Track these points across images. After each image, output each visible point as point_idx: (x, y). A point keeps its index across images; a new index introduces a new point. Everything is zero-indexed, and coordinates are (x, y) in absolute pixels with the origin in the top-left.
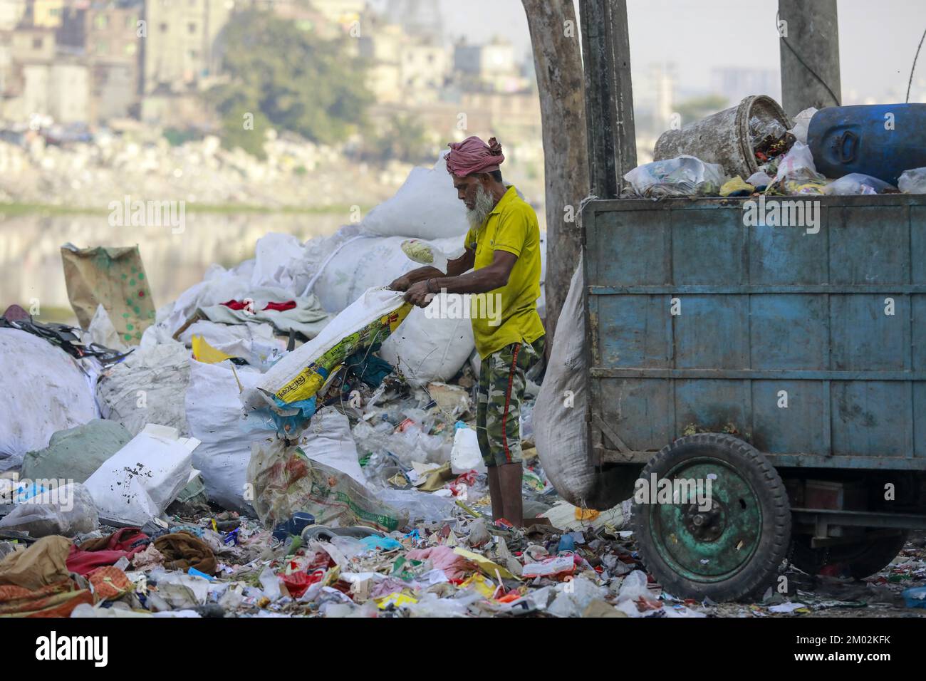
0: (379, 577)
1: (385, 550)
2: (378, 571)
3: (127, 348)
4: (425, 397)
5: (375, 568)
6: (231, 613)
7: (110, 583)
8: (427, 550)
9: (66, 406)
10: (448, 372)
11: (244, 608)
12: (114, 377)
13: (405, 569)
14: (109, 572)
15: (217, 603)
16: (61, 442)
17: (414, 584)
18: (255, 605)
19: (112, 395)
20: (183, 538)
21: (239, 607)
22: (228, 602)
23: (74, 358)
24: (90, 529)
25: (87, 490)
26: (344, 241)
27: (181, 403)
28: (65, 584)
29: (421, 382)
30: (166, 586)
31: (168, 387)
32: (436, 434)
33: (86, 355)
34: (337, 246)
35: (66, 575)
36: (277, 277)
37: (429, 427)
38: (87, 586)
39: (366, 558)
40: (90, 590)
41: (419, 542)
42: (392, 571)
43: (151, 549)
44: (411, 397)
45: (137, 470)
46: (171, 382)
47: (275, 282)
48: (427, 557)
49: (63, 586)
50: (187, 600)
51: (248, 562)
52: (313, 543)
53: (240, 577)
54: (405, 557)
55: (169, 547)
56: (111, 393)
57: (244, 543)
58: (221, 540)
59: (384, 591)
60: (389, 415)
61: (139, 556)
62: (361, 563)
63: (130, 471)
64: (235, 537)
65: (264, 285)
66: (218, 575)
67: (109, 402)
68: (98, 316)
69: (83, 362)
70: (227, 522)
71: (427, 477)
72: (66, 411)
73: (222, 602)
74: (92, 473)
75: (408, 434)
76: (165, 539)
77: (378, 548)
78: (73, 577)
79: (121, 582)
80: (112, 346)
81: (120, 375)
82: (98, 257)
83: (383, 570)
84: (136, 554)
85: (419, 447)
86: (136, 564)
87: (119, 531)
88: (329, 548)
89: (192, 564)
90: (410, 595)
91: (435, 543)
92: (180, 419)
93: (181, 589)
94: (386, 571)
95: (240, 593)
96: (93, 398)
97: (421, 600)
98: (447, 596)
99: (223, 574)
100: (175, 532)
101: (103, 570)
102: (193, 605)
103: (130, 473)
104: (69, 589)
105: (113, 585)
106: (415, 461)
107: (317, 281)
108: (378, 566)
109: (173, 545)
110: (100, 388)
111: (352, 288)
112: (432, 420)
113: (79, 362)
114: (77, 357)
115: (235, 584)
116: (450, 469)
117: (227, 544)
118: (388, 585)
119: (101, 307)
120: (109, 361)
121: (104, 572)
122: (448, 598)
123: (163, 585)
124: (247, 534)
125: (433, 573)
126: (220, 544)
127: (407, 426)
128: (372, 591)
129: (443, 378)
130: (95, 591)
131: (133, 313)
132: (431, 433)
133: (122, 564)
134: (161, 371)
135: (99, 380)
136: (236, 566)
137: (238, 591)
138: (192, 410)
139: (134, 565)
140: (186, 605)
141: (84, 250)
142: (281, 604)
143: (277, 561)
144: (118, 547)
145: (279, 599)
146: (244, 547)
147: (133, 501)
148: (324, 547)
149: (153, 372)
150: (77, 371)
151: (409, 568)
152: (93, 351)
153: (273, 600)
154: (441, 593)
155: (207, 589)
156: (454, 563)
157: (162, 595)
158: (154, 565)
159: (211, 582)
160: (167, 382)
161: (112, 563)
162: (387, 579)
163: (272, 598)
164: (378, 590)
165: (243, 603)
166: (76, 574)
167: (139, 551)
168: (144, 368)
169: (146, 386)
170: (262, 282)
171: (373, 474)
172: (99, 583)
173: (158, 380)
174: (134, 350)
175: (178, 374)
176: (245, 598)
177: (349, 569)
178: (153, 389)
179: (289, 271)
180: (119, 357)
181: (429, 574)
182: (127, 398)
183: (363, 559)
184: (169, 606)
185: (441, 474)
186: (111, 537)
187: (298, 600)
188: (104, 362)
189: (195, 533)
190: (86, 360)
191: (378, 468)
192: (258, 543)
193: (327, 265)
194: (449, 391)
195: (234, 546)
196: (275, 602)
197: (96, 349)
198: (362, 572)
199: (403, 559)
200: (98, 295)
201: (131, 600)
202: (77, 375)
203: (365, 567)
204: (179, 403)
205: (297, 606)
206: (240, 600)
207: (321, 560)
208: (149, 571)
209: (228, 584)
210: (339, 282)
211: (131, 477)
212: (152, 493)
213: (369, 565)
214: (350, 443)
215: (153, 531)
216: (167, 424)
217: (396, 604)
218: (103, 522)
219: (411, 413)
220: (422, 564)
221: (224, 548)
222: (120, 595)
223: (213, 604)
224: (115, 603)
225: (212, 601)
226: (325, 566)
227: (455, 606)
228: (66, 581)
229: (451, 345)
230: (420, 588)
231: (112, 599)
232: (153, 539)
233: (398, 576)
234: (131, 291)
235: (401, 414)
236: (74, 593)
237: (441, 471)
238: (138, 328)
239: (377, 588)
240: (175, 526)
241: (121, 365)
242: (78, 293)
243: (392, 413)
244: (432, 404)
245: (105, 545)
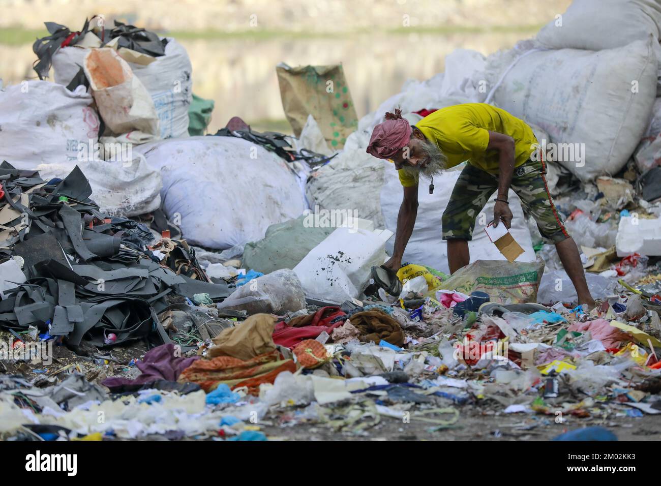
0: (543, 347)
1: (550, 324)
2: (543, 342)
3: (333, 152)
4: (594, 189)
5: (540, 339)
6: (414, 379)
7: (311, 354)
8: (588, 323)
9: (280, 203)
10: (614, 167)
11: (425, 374)
12: (320, 177)
13: (567, 340)
14: (310, 345)
15: (403, 370)
16: (275, 234)
17: (575, 353)
18: (435, 371)
19: (319, 193)
20: (375, 315)
21: (422, 374)
22: (412, 370)
23: (286, 162)
24: (299, 308)
25: (295, 275)
26: (520, 54)
27: (377, 199)
28: (272, 355)
29: (590, 176)
30: (359, 356)
31: (367, 185)
32: (604, 222)
33: (297, 159)
34: (515, 59)
35: (272, 347)
36: (463, 88)
37: (596, 216)
38: (291, 356)
39: (533, 331)
40: (293, 360)
41: (582, 316)
42: (555, 341)
43: (348, 324)
44: (581, 190)
45: (339, 257)
46: (369, 181)
47: (461, 92)
48: (586, 329)
49: (270, 357)
50: (376, 368)
51: (432, 335)
52: (485, 318)
53: (425, 347)
54: (568, 330)
55: (363, 323)
56: (319, 191)
57: (428, 319)
58: (408, 316)
59: (548, 359)
60: (562, 207)
61: (337, 331)
62: (528, 335)
63: (333, 258)
64: (420, 313)
65: (452, 94)
66: (406, 346)
67: (316, 199)
68: (308, 125)
69: (294, 165)
70: (413, 301)
71: (595, 260)
72: (280, 207)
73: (407, 370)
74: (301, 260)
75: (578, 223)
76: (359, 316)
77: (544, 322)
78: (279, 349)
79: (320, 353)
80: (320, 152)
81: (326, 176)
82: (309, 74)
83: (548, 341)
84: (335, 329)
85: (588, 234)
86: (335, 337)
87: (321, 309)
88: (499, 322)
89: (383, 337)
90: (571, 362)
91: (595, 317)
92: (377, 213)
93: (371, 358)
94: (551, 341)
95: (423, 362)
96: (303, 196)
97: (580, 367)
98: (603, 363)
99: (410, 345)
100: (368, 310)
101: (305, 343)
102: (382, 372)
103: (333, 260)
104: (275, 359)
105: (313, 355)
106: (584, 246)
107: (497, 90)
108: (542, 338)
109: (366, 321)
110: (309, 187)
111: (528, 96)
112: (599, 210)
113: (291, 165)
114: (289, 160)
115: (418, 354)
116: (615, 253)
117: (413, 319)
118: (552, 353)
119: (310, 117)
120: (316, 164)
121: (305, 345)
122: (604, 365)
123: (355, 355)
124: (430, 311)
125: (592, 342)
126: (407, 320)
127: (578, 215)
128: (537, 359)
129: (609, 173)
130: (298, 360)
131: (339, 123)
132: (599, 221)
133: (323, 337)
134: (360, 171)
135: (308, 180)
136: (421, 339)
137: (421, 360)
138: (387, 205)
139: (333, 339)
140: (376, 372)
141: (296, 68)
142: (458, 371)
143: (456, 334)
144: (321, 323)
145: (456, 366)
146: (427, 322)
147: (336, 284)
148: (495, 322)
149: (354, 172)
150: (289, 172)
151: (570, 339)
152: (303, 155)
153: (451, 367)
154: (598, 361)
155: (394, 358)
156: (612, 334)
157: (356, 363)
158: (350, 338)
159: (399, 352)
160: (365, 181)
161: (314, 337)
162: (550, 349)
163: (450, 365)
164: (543, 358)
165: (425, 370)
166: (281, 346)
167: (337, 327)
168: (346, 170)
169: (348, 185)
170: (450, 92)
171: (547, 258)
172: (302, 353)
173: (359, 179)
174: (337, 154)
175: (375, 174)
176: (427, 366)
177: (517, 340)
178: (354, 187)
179: (472, 82)
180: (325, 161)
181: (588, 344)
182: (332, 196)
183: (530, 331)
184: (361, 373)
185: (607, 257)
186: (315, 314)
187: (473, 367)
188: (312, 165)
189: (385, 310)
190: (297, 163)
191: (551, 253)
192: (440, 319)
193: (506, 75)
194: (615, 184)
195: (419, 321)
196: (452, 369)
197: (305, 153)
198: (529, 343)
199: (565, 331)
200: (308, 107)
201: (329, 368)
202: (288, 176)
203: (531, 338)
204: (376, 199)
205: (471, 372)
206: (422, 368)
207: (493, 332)
208: (346, 343)
209: (412, 353)
210: (516, 91)
211: (334, 263)
212: (352, 277)
213: (535, 337)
214: (524, 231)
215: (349, 309)
216: (366, 217)
217: (557, 370)
218: (310, 302)
219: (581, 204)
220: (582, 336)
221: (411, 323)
222: (319, 364)
223: (399, 371)
224: (316, 371)
225: (399, 369)
226: (496, 337)
227: (610, 372)
228: (272, 352)
229: (616, 143)
230: (579, 356)
231: (313, 367)
232: (350, 316)
233: (561, 346)
234: (337, 103)
235: (572, 205)
236: (279, 363)
237: (608, 254)
238: (343, 135)
239: (541, 356)
240: (368, 304)
241: (326, 167)
242: (292, 106)
243: (564, 205)
244: (600, 196)
245: (310, 321)
